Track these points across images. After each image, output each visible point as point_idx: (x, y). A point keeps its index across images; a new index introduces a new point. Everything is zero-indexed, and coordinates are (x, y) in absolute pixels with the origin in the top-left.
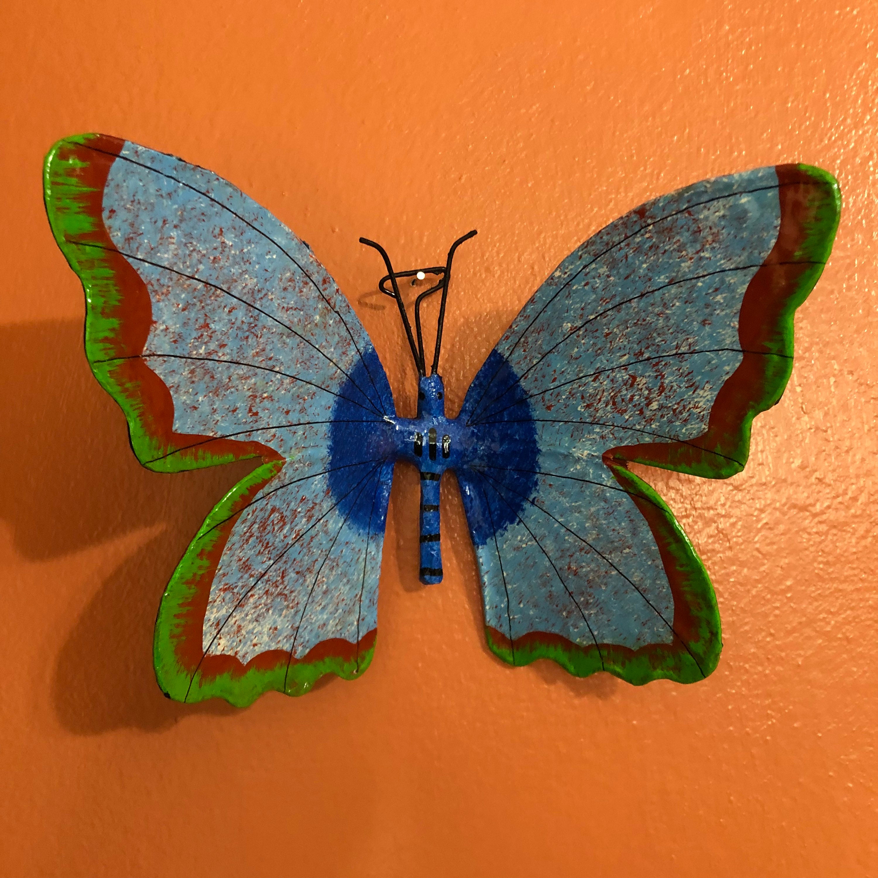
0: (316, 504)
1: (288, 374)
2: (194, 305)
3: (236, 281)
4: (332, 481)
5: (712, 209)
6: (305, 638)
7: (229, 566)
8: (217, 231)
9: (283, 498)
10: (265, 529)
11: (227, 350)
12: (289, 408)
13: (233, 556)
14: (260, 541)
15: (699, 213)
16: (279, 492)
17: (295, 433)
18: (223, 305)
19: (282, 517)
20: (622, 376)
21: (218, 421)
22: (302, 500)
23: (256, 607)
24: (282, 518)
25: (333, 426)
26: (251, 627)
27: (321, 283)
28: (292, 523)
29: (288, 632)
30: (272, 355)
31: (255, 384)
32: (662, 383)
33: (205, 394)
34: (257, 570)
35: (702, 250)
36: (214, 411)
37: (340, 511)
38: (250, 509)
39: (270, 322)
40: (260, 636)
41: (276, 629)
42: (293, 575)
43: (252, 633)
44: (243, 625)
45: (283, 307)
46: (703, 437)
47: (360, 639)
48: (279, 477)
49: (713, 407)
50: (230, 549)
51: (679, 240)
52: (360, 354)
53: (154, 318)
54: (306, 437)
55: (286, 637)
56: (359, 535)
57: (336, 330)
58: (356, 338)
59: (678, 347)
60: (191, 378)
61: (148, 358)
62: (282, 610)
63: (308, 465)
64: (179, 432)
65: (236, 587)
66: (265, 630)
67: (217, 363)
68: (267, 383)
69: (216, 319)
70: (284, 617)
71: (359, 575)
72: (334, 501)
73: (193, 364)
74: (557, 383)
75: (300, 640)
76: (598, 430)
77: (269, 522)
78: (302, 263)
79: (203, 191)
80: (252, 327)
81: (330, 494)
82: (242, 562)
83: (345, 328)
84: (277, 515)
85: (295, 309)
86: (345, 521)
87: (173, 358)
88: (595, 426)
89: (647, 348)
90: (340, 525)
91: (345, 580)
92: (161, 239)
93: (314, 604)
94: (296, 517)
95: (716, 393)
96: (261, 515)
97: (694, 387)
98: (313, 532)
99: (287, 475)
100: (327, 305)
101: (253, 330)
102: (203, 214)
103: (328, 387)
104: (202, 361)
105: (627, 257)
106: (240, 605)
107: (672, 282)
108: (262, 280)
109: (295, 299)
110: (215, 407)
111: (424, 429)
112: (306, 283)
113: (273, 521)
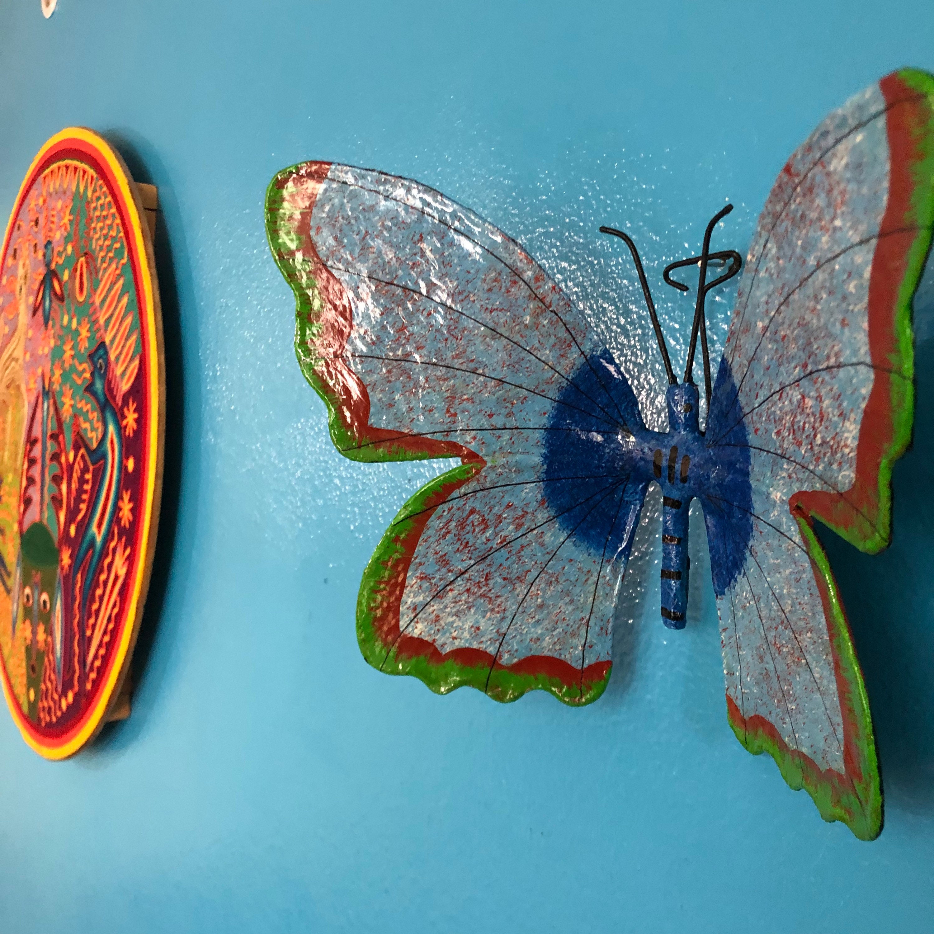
0: (527, 513)
1: (493, 376)
2: (393, 309)
3: (435, 285)
4: (548, 492)
6: (513, 647)
7: (425, 556)
8: (417, 237)
9: (484, 501)
10: (464, 528)
11: (425, 351)
12: (493, 412)
13: (429, 547)
14: (459, 539)
15: (829, 163)
16: (479, 495)
17: (500, 437)
18: (422, 308)
19: (483, 520)
20: (796, 396)
21: (414, 419)
22: (508, 506)
23: (456, 602)
25: (548, 433)
26: (450, 619)
27: (533, 281)
28: (496, 527)
29: (493, 636)
30: (474, 357)
31: (454, 386)
33: (401, 392)
34: (457, 567)
35: (835, 217)
36: (411, 409)
37: (560, 524)
38: (445, 506)
39: (470, 324)
40: (461, 631)
41: (478, 628)
42: (499, 580)
43: (452, 626)
44: (441, 616)
45: (487, 309)
47: (585, 666)
48: (478, 480)
50: (426, 541)
51: (818, 206)
52: (585, 357)
54: (513, 442)
55: (490, 639)
56: (589, 555)
57: (552, 331)
58: (579, 339)
59: (828, 358)
60: (388, 377)
62: (485, 612)
63: (515, 471)
64: (374, 426)
65: (434, 578)
66: (467, 626)
67: (413, 364)
68: (468, 385)
69: (415, 322)
70: (489, 619)
71: (587, 598)
72: (553, 513)
73: (390, 364)
74: (759, 401)
75: (505, 647)
76: (785, 466)
77: (468, 522)
78: (509, 262)
79: (403, 200)
80: (451, 330)
81: (546, 505)
82: (439, 556)
83: (564, 328)
84: (478, 516)
85: (501, 310)
86: (569, 537)
87: (371, 359)
89: (809, 358)
90: (562, 539)
91: (567, 599)
92: (363, 249)
93: (525, 614)
94: (501, 522)
96: (458, 514)
97: (843, 416)
98: (523, 541)
99: (488, 479)
100: (541, 305)
101: (453, 333)
102: (403, 223)
103: (543, 391)
104: (399, 362)
105: (787, 232)
106: (438, 595)
107: (819, 266)
108: (463, 282)
109: (501, 299)
110: (411, 406)
111: (666, 447)
112: (515, 282)
113: (472, 522)
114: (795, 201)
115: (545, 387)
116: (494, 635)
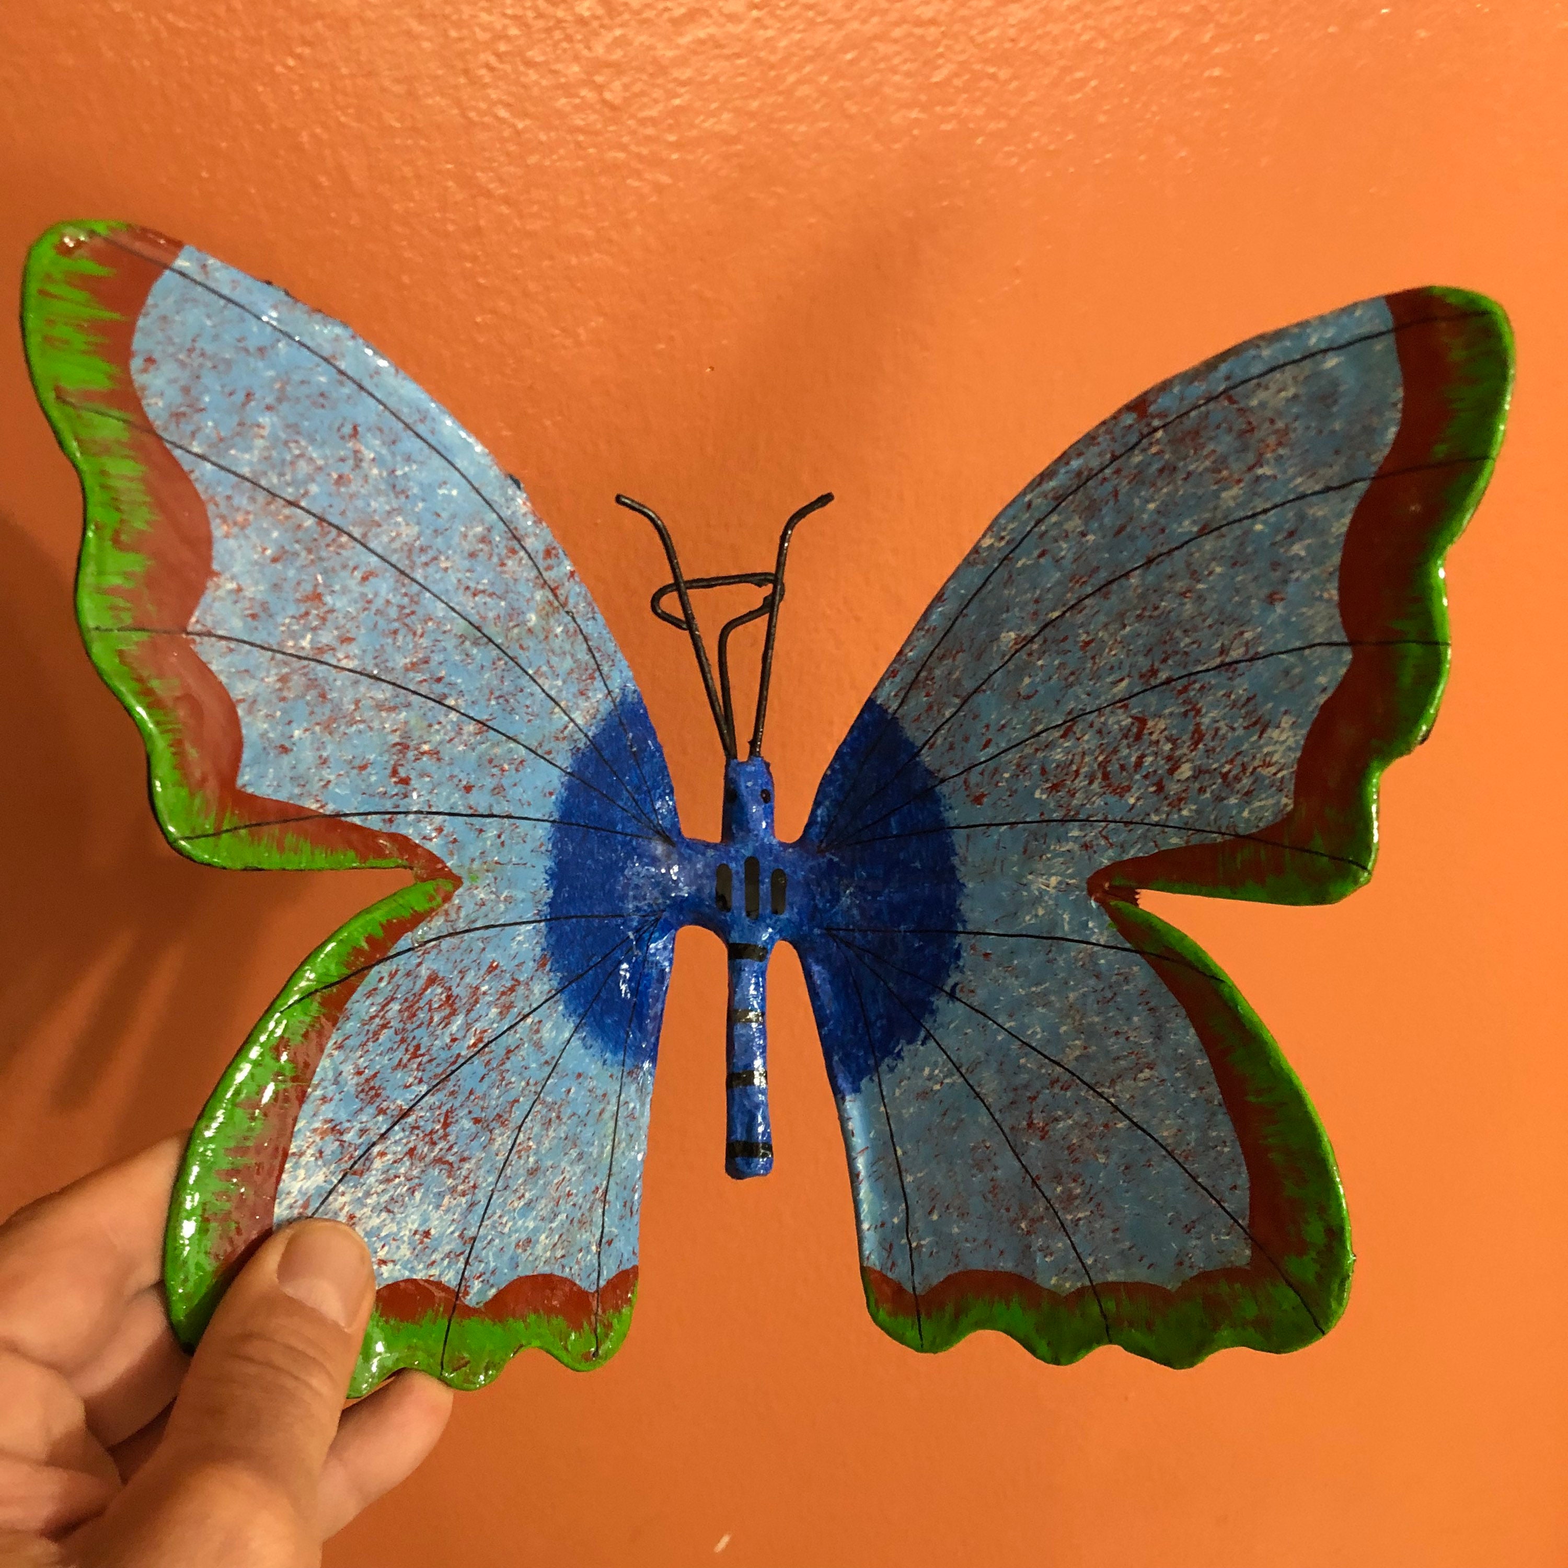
0: (518, 982)
1: (472, 714)
2: (296, 554)
3: (379, 526)
4: (552, 941)
5: (1273, 388)
6: (487, 1265)
7: (336, 1081)
8: (347, 430)
9: (453, 958)
10: (414, 1015)
11: (354, 649)
12: (472, 783)
13: (345, 1061)
14: (403, 1040)
15: (1247, 397)
16: (445, 944)
17: (481, 831)
18: (351, 564)
19: (448, 997)
20: (1118, 722)
21: (329, 782)
22: (492, 969)
23: (388, 1181)
24: (450, 1000)
25: (558, 830)
26: (375, 1221)
27: (541, 555)
28: (469, 1012)
30: (443, 673)
31: (406, 723)
32: (1198, 725)
33: (305, 725)
34: (394, 1102)
35: (1259, 463)
36: (324, 762)
37: (566, 1007)
38: (384, 969)
39: (440, 610)
40: (394, 1244)
41: (427, 1234)
42: (467, 1124)
43: (378, 1236)
44: (358, 1215)
45: (468, 588)
46: (1286, 821)
47: (602, 1283)
48: (447, 913)
49: (1300, 761)
50: (340, 1047)
51: (1214, 451)
52: (613, 701)
53: (215, 567)
54: (503, 843)
55: (448, 1255)
56: (604, 1063)
57: (567, 647)
58: (605, 669)
59: (1223, 651)
60: (280, 690)
61: (197, 639)
62: (441, 1195)
63: (506, 899)
64: (250, 790)
65: (349, 1130)
66: (406, 1233)
67: (334, 671)
68: (430, 726)
69: (337, 587)
70: (447, 1211)
71: (603, 1147)
72: (555, 983)
73: (286, 664)
74: (991, 750)
75: (474, 1267)
76: (1075, 833)
77: (422, 1003)
78: (506, 513)
79: (325, 354)
80: (405, 614)
81: (548, 968)
82: (364, 1077)
83: (585, 646)
84: (439, 990)
85: (491, 595)
86: (577, 1028)
87: (247, 647)
88: (1071, 825)
89: (1164, 661)
90: (567, 1035)
91: (574, 1153)
92: (241, 424)
93: (508, 1193)
94: (476, 1002)
95: (1304, 732)
96: (406, 984)
97: (1261, 725)
98: (509, 1040)
99: (463, 912)
100: (551, 597)
101: (407, 621)
102: (322, 395)
103: (549, 753)
104: (306, 662)
105: (1116, 494)
106: (354, 1171)
107: (1205, 531)
108: (428, 532)
109: (491, 575)
110: (325, 754)
111: (735, 859)
112: (513, 551)
113: (430, 1002)
114: (1144, 450)
115: (553, 744)
116: (453, 1245)
